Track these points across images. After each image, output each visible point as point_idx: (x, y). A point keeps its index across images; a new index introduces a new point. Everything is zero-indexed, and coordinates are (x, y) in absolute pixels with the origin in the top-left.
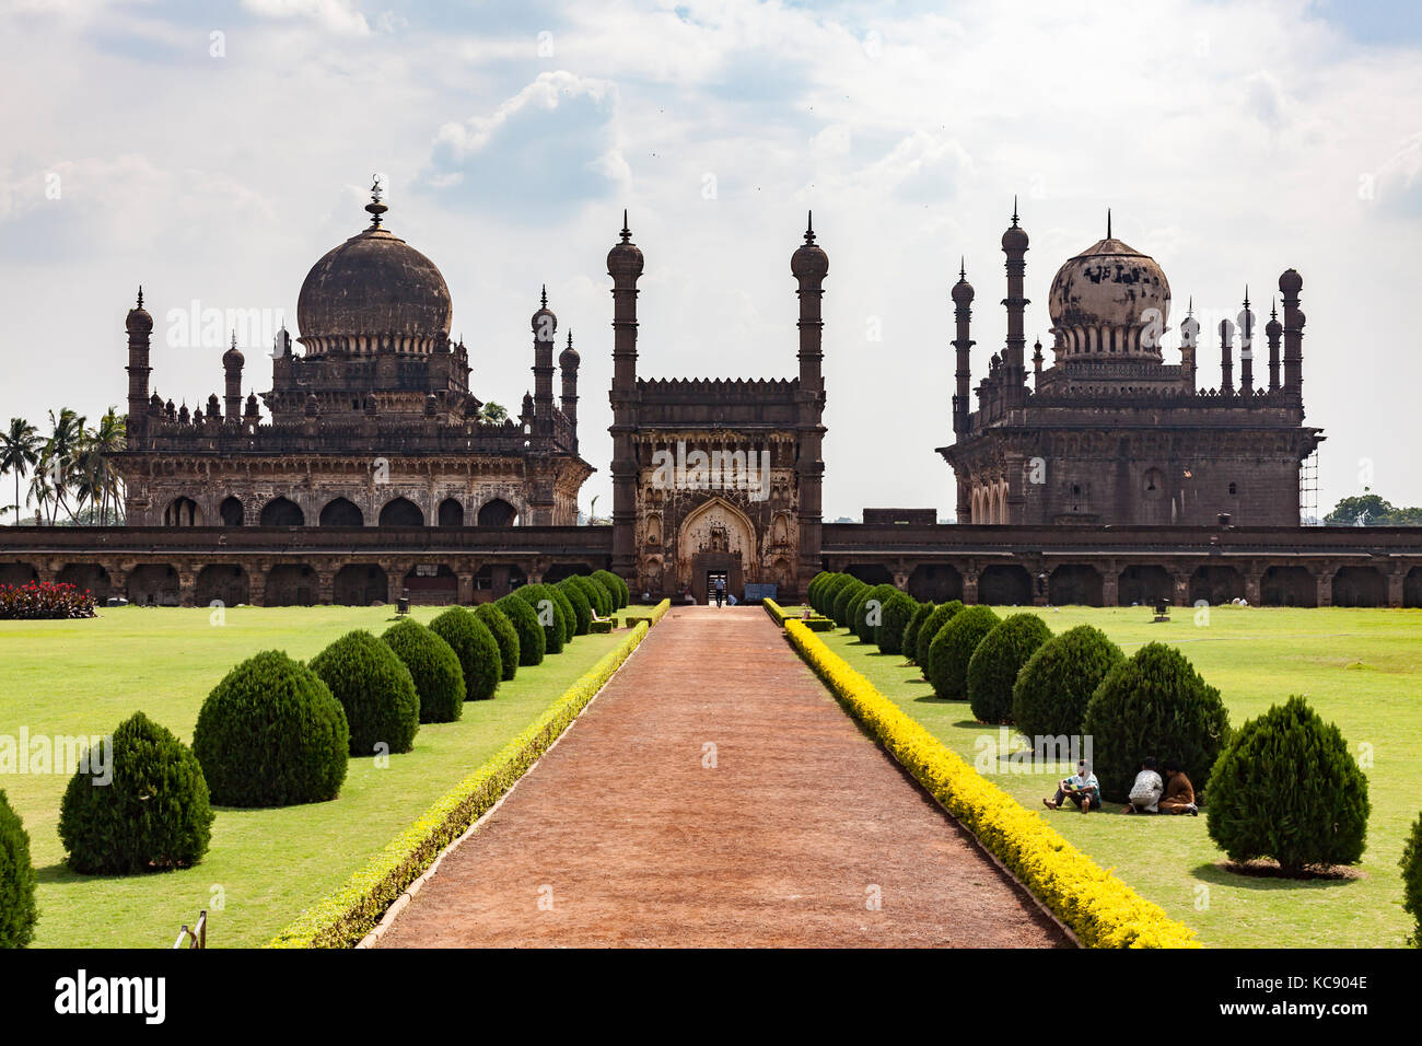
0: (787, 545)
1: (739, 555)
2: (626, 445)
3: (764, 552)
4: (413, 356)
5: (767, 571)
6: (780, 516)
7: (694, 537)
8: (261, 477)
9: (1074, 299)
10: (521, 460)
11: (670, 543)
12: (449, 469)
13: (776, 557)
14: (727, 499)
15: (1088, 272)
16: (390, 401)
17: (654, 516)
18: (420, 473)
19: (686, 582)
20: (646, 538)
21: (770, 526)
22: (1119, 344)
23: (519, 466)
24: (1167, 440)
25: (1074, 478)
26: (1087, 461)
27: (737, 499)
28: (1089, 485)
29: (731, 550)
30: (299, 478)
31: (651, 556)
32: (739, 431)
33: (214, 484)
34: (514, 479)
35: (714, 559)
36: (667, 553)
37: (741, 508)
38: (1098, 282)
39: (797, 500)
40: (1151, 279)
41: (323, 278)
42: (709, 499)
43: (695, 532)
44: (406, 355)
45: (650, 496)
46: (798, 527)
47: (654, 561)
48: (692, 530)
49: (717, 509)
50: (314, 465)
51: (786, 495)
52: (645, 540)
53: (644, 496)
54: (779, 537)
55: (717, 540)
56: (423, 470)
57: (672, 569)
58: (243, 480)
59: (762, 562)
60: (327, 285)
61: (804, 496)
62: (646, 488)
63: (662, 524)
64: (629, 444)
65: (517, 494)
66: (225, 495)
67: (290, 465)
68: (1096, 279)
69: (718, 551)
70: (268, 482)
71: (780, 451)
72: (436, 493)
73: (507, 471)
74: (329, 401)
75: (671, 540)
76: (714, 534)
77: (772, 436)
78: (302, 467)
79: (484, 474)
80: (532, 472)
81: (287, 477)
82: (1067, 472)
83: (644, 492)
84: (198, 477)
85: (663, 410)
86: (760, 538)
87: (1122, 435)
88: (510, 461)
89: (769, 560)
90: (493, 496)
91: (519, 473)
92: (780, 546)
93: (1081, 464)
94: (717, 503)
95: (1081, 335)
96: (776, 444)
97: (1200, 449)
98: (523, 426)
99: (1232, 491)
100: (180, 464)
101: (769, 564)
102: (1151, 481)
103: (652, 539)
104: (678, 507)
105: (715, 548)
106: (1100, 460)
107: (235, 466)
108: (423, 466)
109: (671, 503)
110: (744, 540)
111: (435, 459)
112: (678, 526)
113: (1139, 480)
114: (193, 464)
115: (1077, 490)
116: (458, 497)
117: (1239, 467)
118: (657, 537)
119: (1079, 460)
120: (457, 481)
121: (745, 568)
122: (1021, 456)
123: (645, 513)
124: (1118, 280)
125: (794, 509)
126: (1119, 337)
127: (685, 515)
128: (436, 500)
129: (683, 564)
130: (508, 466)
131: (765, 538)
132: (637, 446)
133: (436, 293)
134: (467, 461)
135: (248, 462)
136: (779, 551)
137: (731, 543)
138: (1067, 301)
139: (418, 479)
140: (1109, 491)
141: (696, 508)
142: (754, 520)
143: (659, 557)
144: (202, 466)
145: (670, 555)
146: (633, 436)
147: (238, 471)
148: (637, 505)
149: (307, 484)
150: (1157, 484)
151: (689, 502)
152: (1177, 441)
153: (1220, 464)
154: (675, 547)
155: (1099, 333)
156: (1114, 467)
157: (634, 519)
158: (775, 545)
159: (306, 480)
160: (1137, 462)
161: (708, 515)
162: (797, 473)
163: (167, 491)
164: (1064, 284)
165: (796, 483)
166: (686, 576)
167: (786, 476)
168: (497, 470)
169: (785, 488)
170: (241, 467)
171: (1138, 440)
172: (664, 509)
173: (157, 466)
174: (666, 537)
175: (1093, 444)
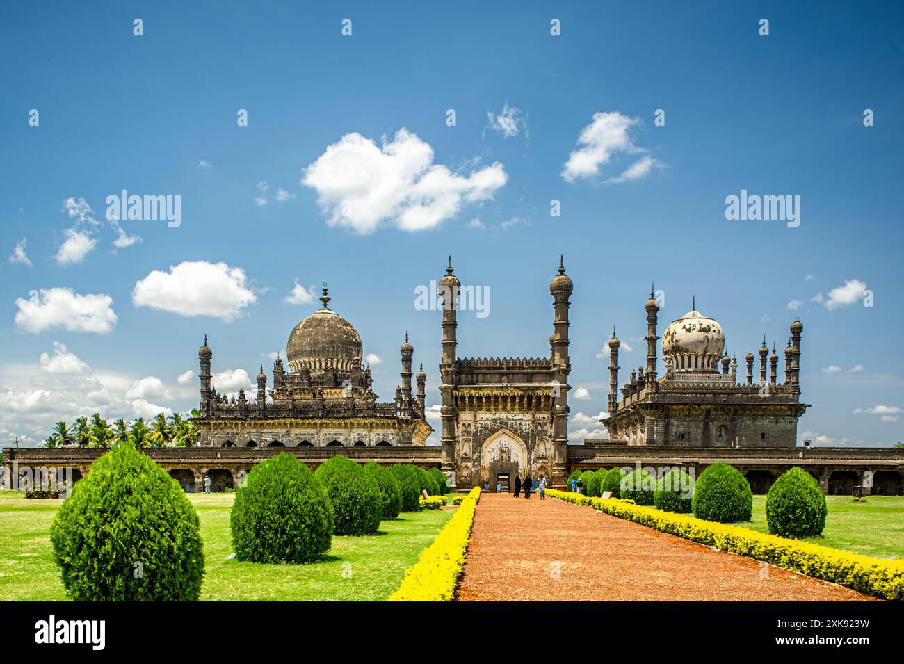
0: (546, 458)
1: (517, 464)
2: (450, 397)
3: (532, 462)
4: (342, 371)
5: (534, 473)
6: (541, 440)
7: (490, 454)
8: (265, 431)
9: (676, 341)
10: (395, 421)
11: (476, 455)
12: (359, 426)
13: (539, 465)
14: (510, 430)
15: (684, 327)
16: (331, 393)
17: (467, 440)
18: (345, 428)
19: (485, 480)
20: (461, 454)
21: (536, 446)
22: (699, 364)
23: (394, 424)
24: (730, 410)
25: (681, 429)
26: (688, 421)
27: (516, 431)
28: (689, 434)
29: (512, 461)
30: (284, 431)
31: (464, 464)
32: (518, 388)
33: (243, 434)
34: (392, 431)
35: (502, 466)
36: (474, 462)
37: (519, 435)
38: (689, 332)
39: (552, 431)
40: (716, 331)
41: (298, 333)
42: (499, 430)
43: (491, 450)
44: (339, 371)
45: (464, 428)
46: (553, 447)
47: (466, 467)
48: (489, 449)
49: (504, 435)
50: (291, 424)
51: (545, 428)
52: (461, 455)
53: (460, 428)
54: (541, 453)
55: (504, 455)
56: (346, 426)
57: (478, 471)
58: (257, 432)
59: (531, 467)
60: (300, 336)
61: (557, 428)
62: (462, 423)
63: (471, 445)
64: (452, 397)
65: (393, 438)
66: (248, 440)
67: (279, 424)
68: (688, 330)
69: (504, 461)
70: (269, 433)
71: (543, 400)
72: (352, 438)
73: (388, 426)
74: (301, 394)
75: (476, 454)
76: (502, 451)
77: (538, 392)
78: (285, 424)
79: (377, 428)
80: (400, 428)
81: (278, 430)
82: (678, 427)
83: (460, 426)
84: (235, 431)
85: (472, 377)
86: (530, 454)
87: (707, 407)
88: (389, 421)
89: (536, 466)
90: (381, 440)
91: (394, 428)
92: (542, 458)
93: (685, 423)
94: (504, 433)
95: (679, 359)
96: (540, 396)
97: (748, 415)
98: (396, 403)
99: (763, 437)
100: (226, 424)
101: (535, 469)
102: (720, 432)
103: (465, 454)
104: (480, 435)
105: (503, 460)
106: (694, 421)
107: (253, 425)
108: (346, 424)
109: (476, 432)
110: (520, 454)
111: (352, 420)
112: (481, 446)
113: (715, 431)
114: (232, 424)
115: (682, 436)
116: (363, 440)
117: (766, 424)
118: (468, 453)
119: (684, 421)
120: (363, 432)
121: (520, 471)
122: (654, 418)
123: (461, 439)
124: (700, 331)
125: (550, 436)
126: (700, 360)
127: (485, 440)
128: (352, 441)
129: (484, 469)
130: (388, 424)
131: (533, 453)
132: (456, 398)
133: (354, 340)
134: (367, 421)
135: (259, 422)
136: (541, 461)
137: (512, 457)
138: (673, 342)
139: (343, 431)
140: (699, 437)
141: (491, 435)
142: (526, 443)
143: (470, 465)
144: (236, 424)
145: (476, 464)
146: (454, 392)
147: (254, 427)
148: (456, 433)
149: (288, 433)
150: (723, 433)
151: (487, 432)
152: (736, 411)
153: (757, 423)
154: (479, 459)
155: (689, 358)
156: (702, 425)
157: (455, 441)
158: (539, 458)
159: (288, 432)
160: (714, 422)
161: (498, 439)
162: (552, 414)
163: (220, 438)
164: (671, 333)
165: (552, 420)
166: (485, 476)
167: (546, 416)
168: (383, 426)
169: (545, 424)
170: (256, 425)
171: (716, 410)
172: (473, 436)
173: (215, 424)
174: (474, 453)
175: (691, 412)
